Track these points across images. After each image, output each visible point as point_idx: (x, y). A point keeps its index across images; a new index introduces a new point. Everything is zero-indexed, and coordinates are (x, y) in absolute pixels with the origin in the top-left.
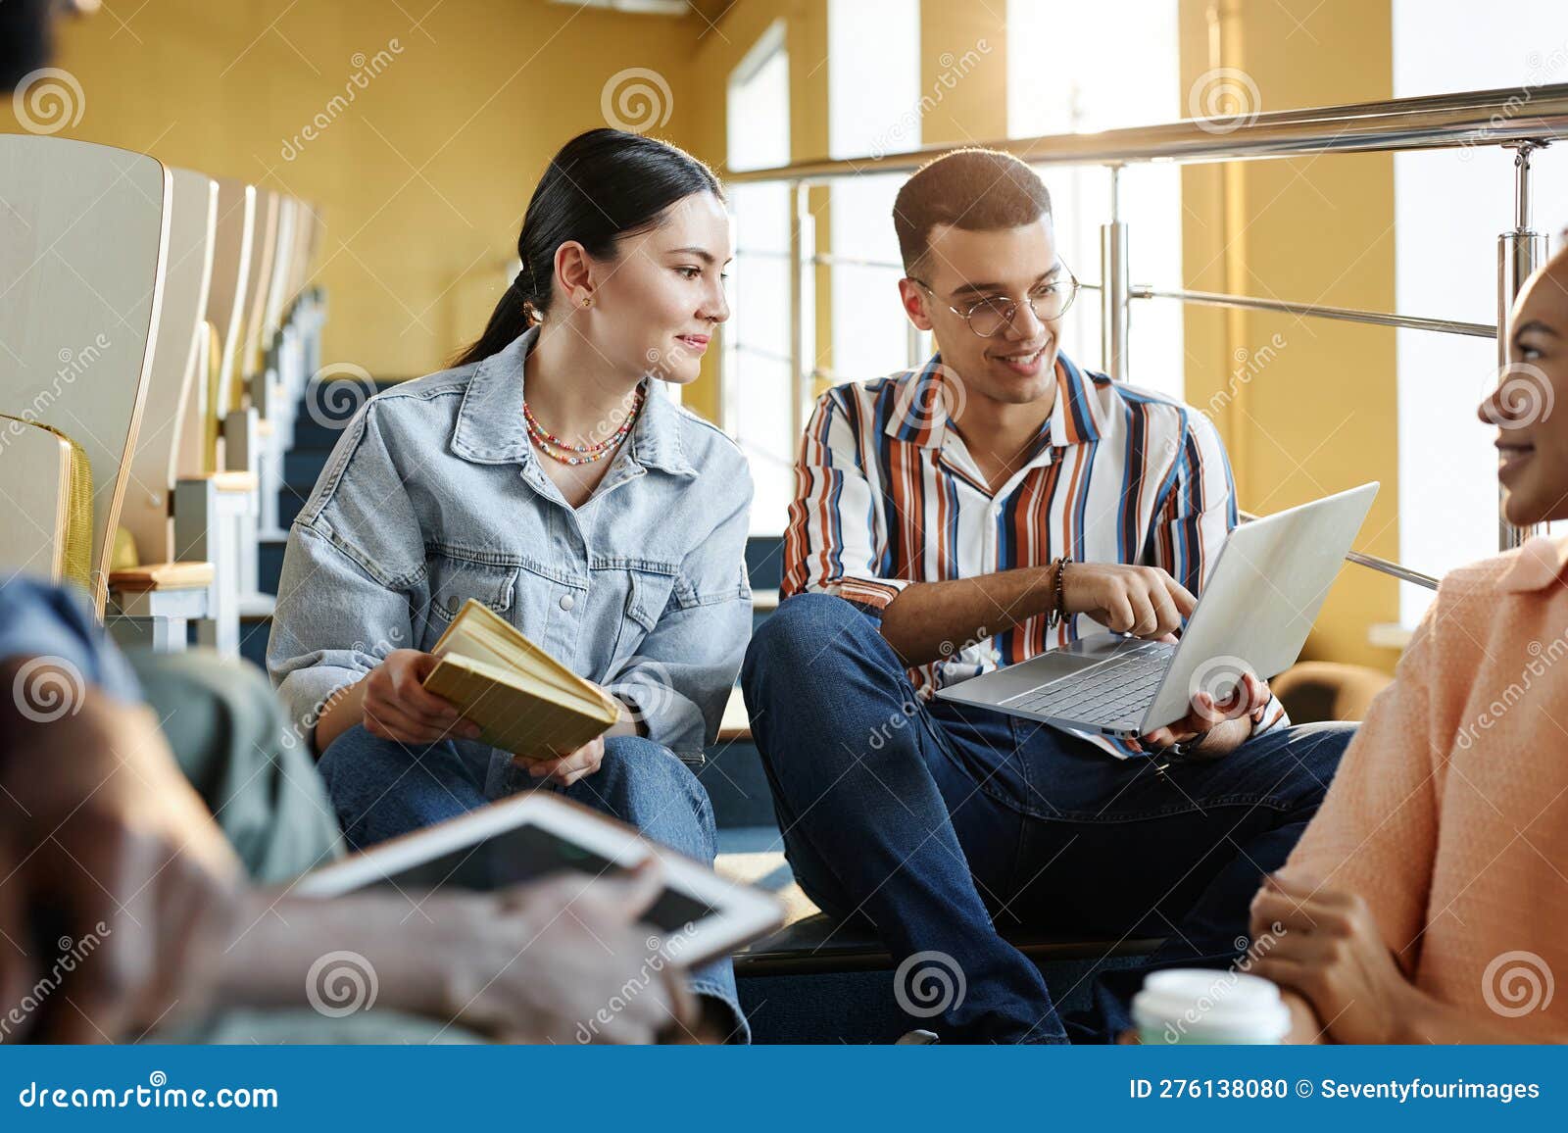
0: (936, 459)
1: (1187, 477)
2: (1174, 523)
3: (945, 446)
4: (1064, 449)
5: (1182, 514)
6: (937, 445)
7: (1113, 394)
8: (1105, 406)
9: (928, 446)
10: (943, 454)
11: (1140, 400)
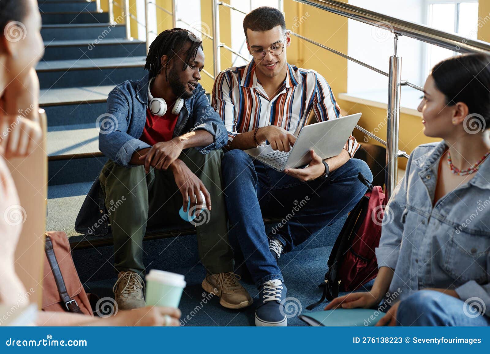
0: (255, 91)
1: (318, 91)
2: (317, 104)
3: (257, 87)
4: (289, 88)
5: (319, 101)
6: (255, 87)
7: (298, 72)
8: (297, 75)
9: (253, 87)
10: (257, 89)
11: (305, 73)
